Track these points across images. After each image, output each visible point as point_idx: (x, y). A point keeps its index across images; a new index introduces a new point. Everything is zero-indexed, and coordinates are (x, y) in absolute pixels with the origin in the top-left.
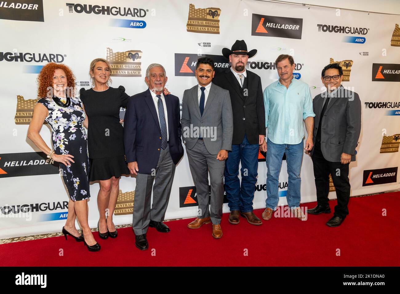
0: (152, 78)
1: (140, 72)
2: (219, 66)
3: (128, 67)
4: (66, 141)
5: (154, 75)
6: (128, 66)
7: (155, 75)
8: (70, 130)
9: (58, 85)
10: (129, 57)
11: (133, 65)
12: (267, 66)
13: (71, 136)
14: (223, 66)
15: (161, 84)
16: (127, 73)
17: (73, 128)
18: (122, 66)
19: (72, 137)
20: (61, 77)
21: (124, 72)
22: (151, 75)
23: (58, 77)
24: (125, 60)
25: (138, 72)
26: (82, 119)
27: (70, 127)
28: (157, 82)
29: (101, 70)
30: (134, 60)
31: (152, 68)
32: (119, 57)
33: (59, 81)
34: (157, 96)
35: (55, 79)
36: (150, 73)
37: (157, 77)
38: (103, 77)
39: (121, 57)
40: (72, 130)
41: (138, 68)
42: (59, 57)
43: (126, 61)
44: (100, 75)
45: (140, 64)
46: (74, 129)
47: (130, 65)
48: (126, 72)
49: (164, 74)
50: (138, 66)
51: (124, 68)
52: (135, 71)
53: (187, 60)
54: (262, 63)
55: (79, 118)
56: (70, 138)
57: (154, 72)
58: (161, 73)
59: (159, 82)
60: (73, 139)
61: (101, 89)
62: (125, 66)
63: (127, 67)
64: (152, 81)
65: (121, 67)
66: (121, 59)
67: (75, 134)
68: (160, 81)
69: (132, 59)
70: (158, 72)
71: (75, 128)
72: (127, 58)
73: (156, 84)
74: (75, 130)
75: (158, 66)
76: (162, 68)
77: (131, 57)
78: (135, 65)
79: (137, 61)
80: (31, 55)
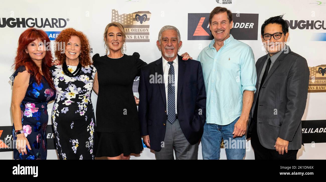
0: (163, 42)
1: (148, 36)
2: (242, 26)
3: (135, 31)
4: (57, 113)
5: (165, 39)
6: (135, 29)
7: (167, 39)
8: (64, 102)
9: (70, 53)
10: (136, 19)
11: (140, 29)
12: (302, 25)
13: (64, 108)
14: (247, 26)
15: (172, 49)
16: (133, 38)
17: (69, 100)
18: (128, 29)
19: (64, 110)
20: (75, 44)
21: (131, 37)
22: (163, 39)
23: (72, 44)
24: (131, 23)
25: (146, 36)
26: (83, 90)
27: (66, 99)
28: (168, 48)
29: (113, 36)
30: (141, 23)
31: (164, 31)
32: (124, 19)
33: (72, 48)
34: (168, 63)
35: (69, 45)
36: (162, 37)
37: (169, 41)
38: (115, 44)
39: (127, 19)
40: (68, 102)
41: (146, 32)
42: (62, 21)
43: (133, 24)
44: (112, 42)
45: (148, 26)
46: (69, 102)
47: (137, 29)
48: (133, 36)
49: (177, 39)
50: (146, 30)
51: (131, 32)
52: (143, 35)
53: (203, 21)
54: (296, 21)
55: (79, 89)
56: (62, 110)
57: (165, 36)
58: (173, 37)
59: (171, 48)
60: (65, 112)
61: (116, 56)
62: (132, 30)
63: (133, 31)
64: (163, 45)
65: (127, 31)
66: (127, 22)
67: (68, 108)
68: (171, 46)
69: (139, 21)
70: (170, 35)
71: (71, 101)
72: (134, 20)
73: (166, 49)
74: (70, 104)
75: (171, 29)
76: (176, 31)
77: (138, 19)
78: (143, 29)
79: (145, 23)
80: (33, 20)
